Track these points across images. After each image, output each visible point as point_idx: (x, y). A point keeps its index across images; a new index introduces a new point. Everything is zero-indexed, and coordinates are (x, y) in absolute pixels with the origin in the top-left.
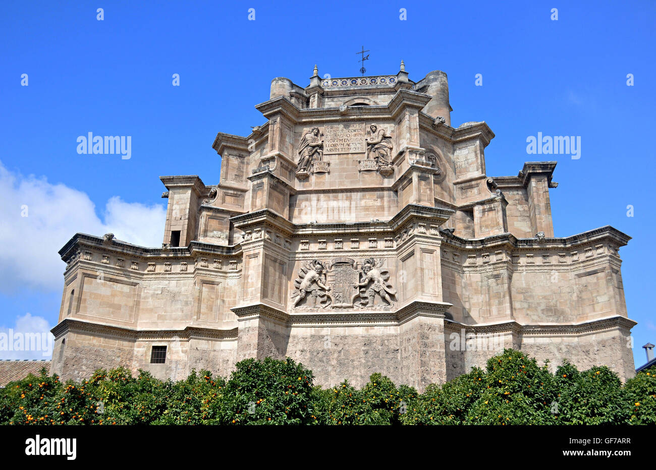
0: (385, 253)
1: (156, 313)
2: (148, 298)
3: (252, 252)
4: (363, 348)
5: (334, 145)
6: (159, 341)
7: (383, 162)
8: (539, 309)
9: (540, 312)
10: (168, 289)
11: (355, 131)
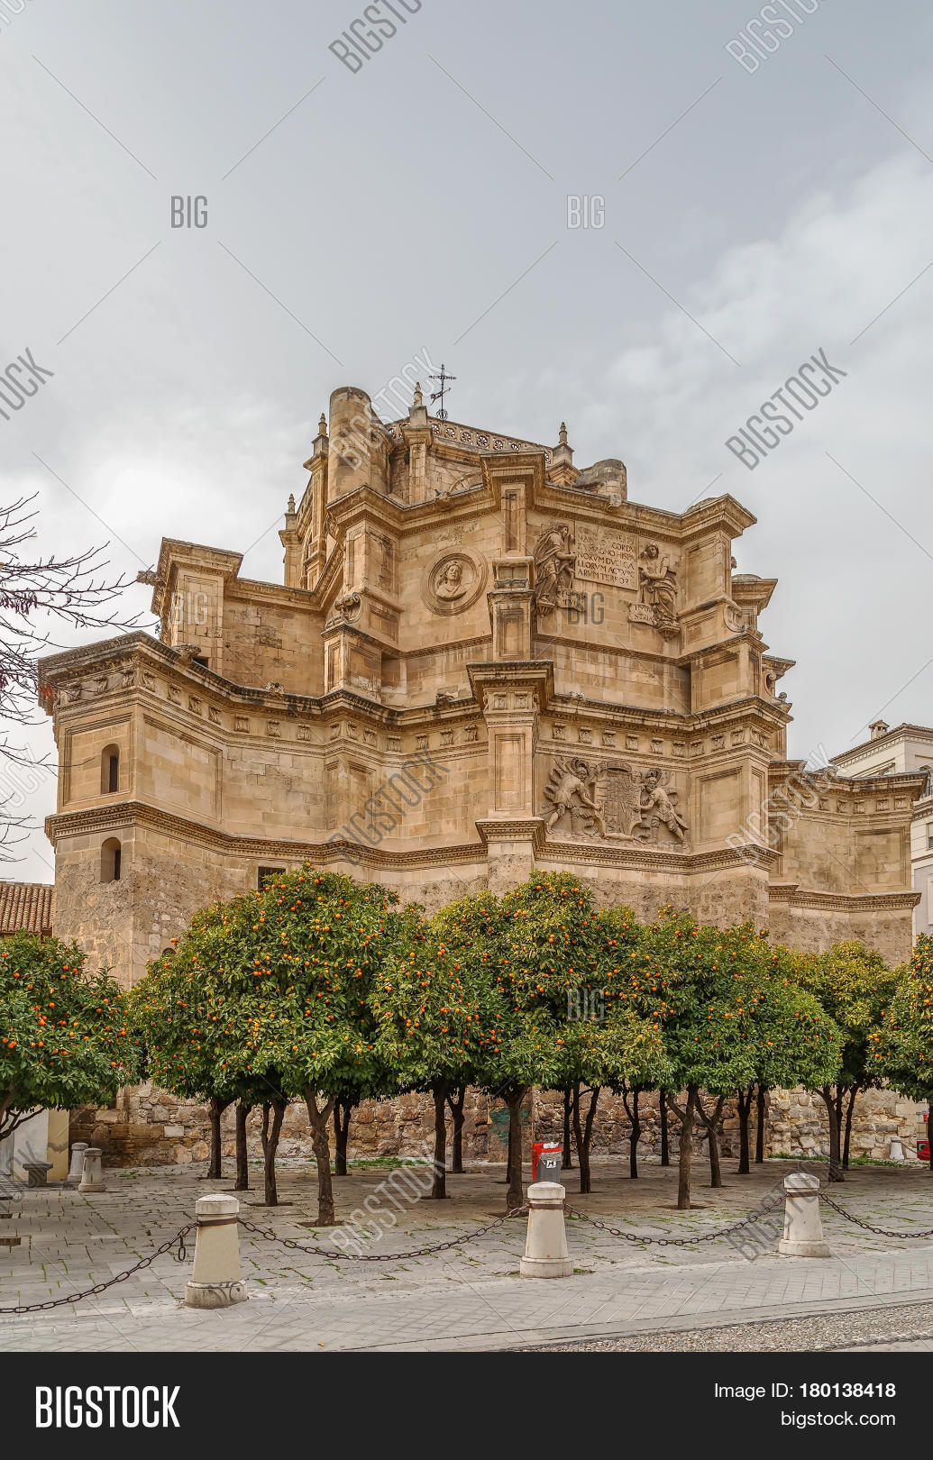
0: (673, 764)
1: (259, 809)
2: (240, 780)
3: (508, 731)
4: (642, 903)
5: (592, 566)
6: (271, 860)
7: (666, 614)
8: (811, 871)
9: (811, 876)
10: (278, 768)
11: (622, 547)
